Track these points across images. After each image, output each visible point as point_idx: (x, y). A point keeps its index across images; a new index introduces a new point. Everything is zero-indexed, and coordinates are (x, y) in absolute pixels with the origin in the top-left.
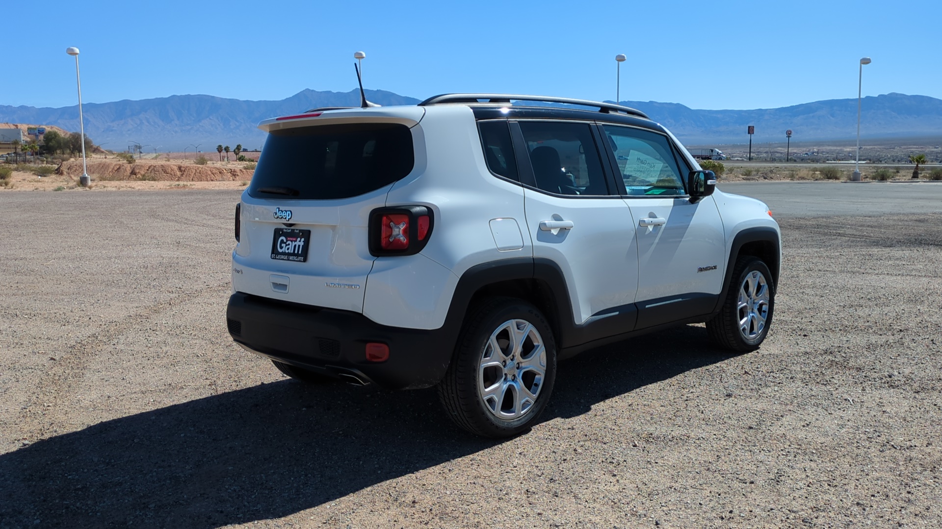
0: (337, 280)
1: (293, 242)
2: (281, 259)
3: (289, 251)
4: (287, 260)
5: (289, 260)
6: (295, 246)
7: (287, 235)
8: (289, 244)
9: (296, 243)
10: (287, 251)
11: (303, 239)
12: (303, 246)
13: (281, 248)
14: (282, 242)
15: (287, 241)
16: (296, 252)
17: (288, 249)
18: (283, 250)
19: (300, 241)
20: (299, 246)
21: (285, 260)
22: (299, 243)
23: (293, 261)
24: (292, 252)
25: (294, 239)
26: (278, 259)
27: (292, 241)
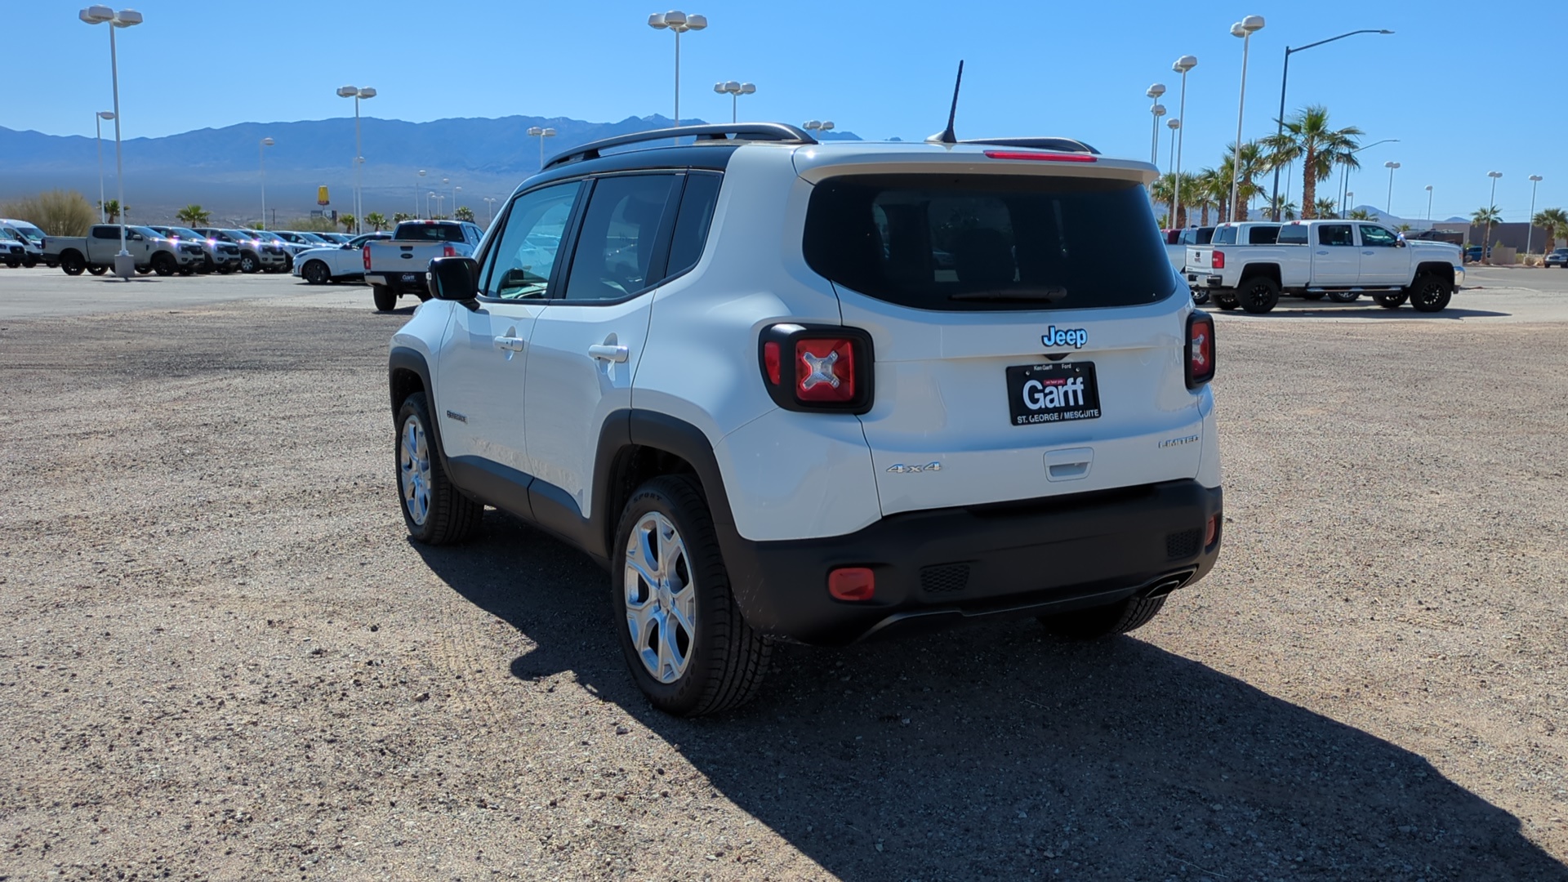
0: (1171, 435)
1: (1060, 387)
2: (1044, 422)
3: (1056, 403)
4: (1060, 420)
5: (1064, 419)
6: (1066, 394)
7: (1042, 376)
8: (1051, 393)
9: (1065, 388)
10: (1050, 406)
11: (1080, 380)
12: (1083, 391)
13: (1035, 401)
14: (1033, 390)
15: (1044, 387)
16: (1072, 403)
17: (1052, 401)
18: (1041, 404)
19: (1074, 383)
20: (1075, 392)
21: (1055, 421)
22: (1074, 387)
23: (1075, 419)
24: (1063, 404)
25: (1061, 382)
26: (1035, 423)
27: (1056, 386)
